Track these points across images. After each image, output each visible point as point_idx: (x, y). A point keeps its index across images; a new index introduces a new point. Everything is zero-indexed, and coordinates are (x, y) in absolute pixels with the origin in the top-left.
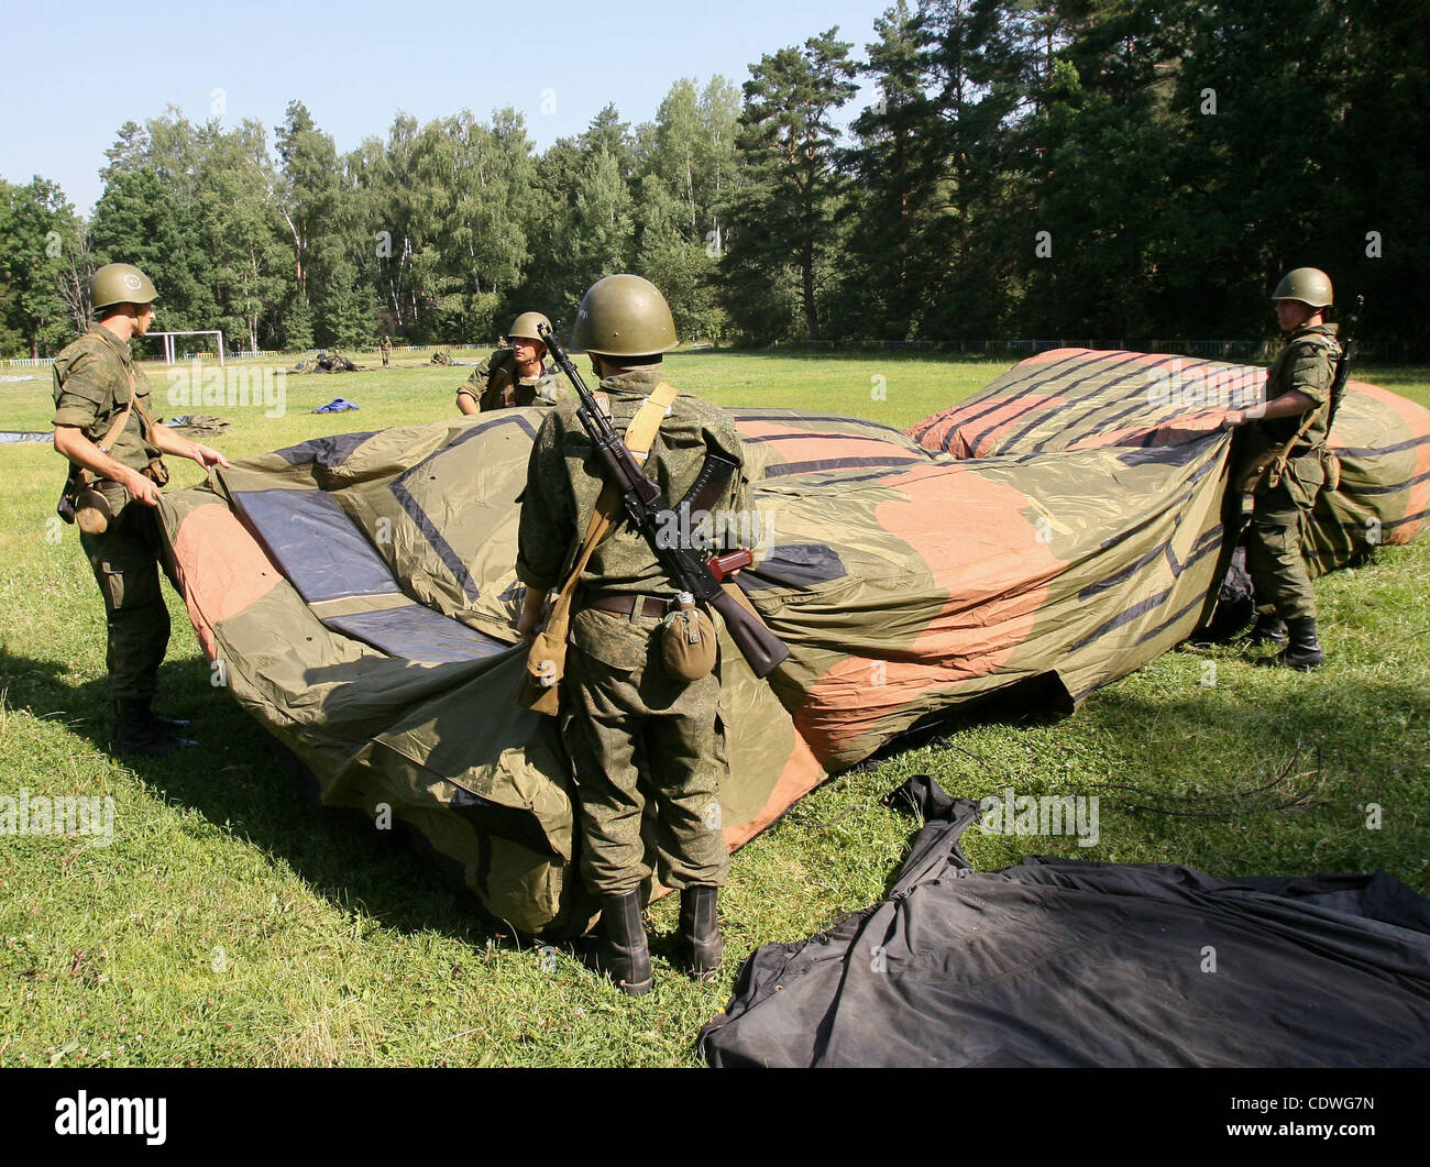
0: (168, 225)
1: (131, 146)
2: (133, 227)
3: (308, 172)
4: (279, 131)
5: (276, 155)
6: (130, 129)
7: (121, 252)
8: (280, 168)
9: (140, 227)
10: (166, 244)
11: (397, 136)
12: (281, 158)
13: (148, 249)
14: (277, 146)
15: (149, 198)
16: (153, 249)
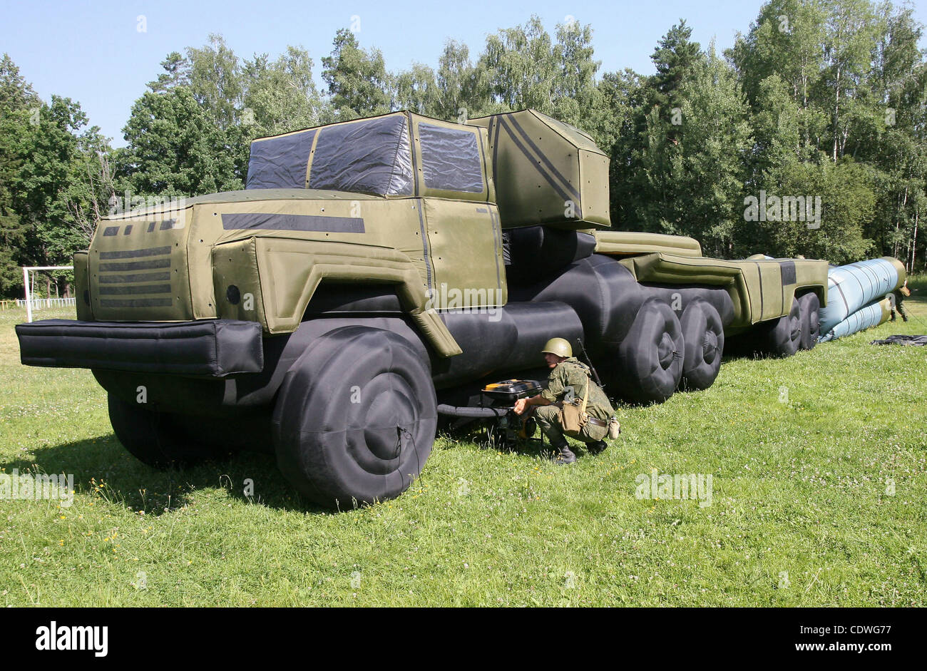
0: (201, 150)
1: (176, 78)
2: (163, 153)
3: (355, 91)
4: (327, 61)
5: (322, 85)
6: (174, 60)
7: (147, 180)
8: (327, 98)
9: (171, 153)
10: (197, 169)
11: (447, 65)
12: (327, 88)
13: (176, 175)
14: (324, 75)
15: (180, 121)
16: (183, 176)
